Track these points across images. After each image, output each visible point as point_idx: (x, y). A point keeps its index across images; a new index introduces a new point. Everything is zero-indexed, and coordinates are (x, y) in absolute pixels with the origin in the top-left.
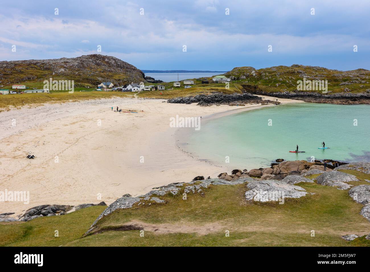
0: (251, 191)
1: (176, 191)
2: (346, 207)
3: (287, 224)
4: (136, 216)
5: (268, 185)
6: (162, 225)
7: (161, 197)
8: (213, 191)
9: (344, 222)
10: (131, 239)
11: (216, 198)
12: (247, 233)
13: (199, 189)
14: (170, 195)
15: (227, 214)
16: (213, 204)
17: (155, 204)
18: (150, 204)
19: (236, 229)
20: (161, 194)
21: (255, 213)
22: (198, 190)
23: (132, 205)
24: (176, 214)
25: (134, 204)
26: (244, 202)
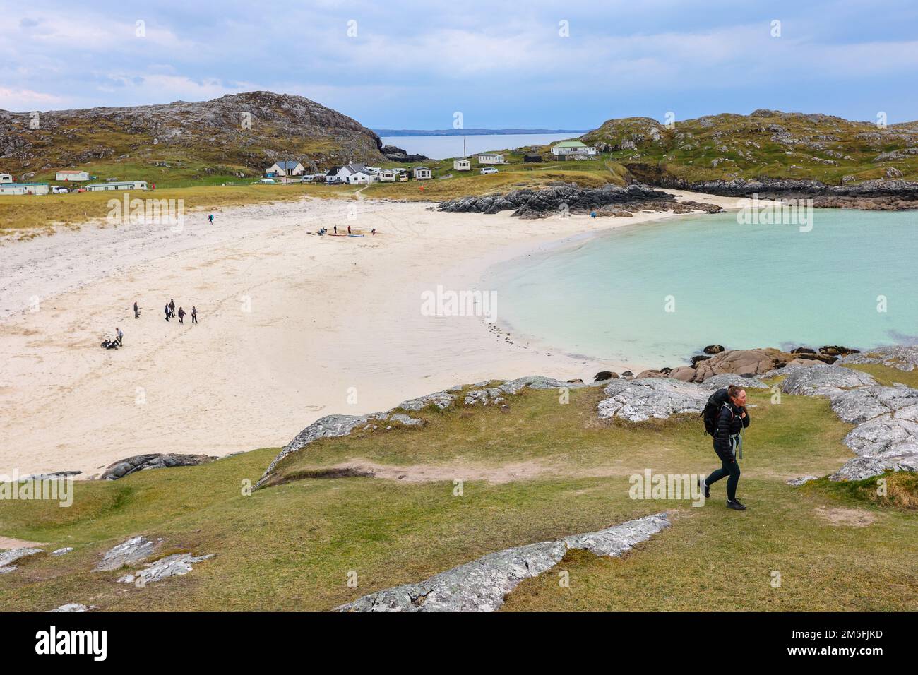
0: (610, 399)
1: (446, 402)
2: (817, 430)
3: (679, 463)
4: (359, 451)
5: (651, 387)
6: (416, 467)
7: (413, 414)
8: (529, 400)
9: (803, 458)
10: (348, 493)
11: (533, 416)
12: (592, 480)
13: (499, 396)
14: (432, 408)
15: (554, 446)
16: (527, 426)
17: (399, 427)
18: (390, 427)
19: (571, 473)
20: (413, 407)
21: (617, 443)
22: (495, 398)
23: (351, 431)
24: (444, 446)
25: (354, 428)
26: (594, 422)
